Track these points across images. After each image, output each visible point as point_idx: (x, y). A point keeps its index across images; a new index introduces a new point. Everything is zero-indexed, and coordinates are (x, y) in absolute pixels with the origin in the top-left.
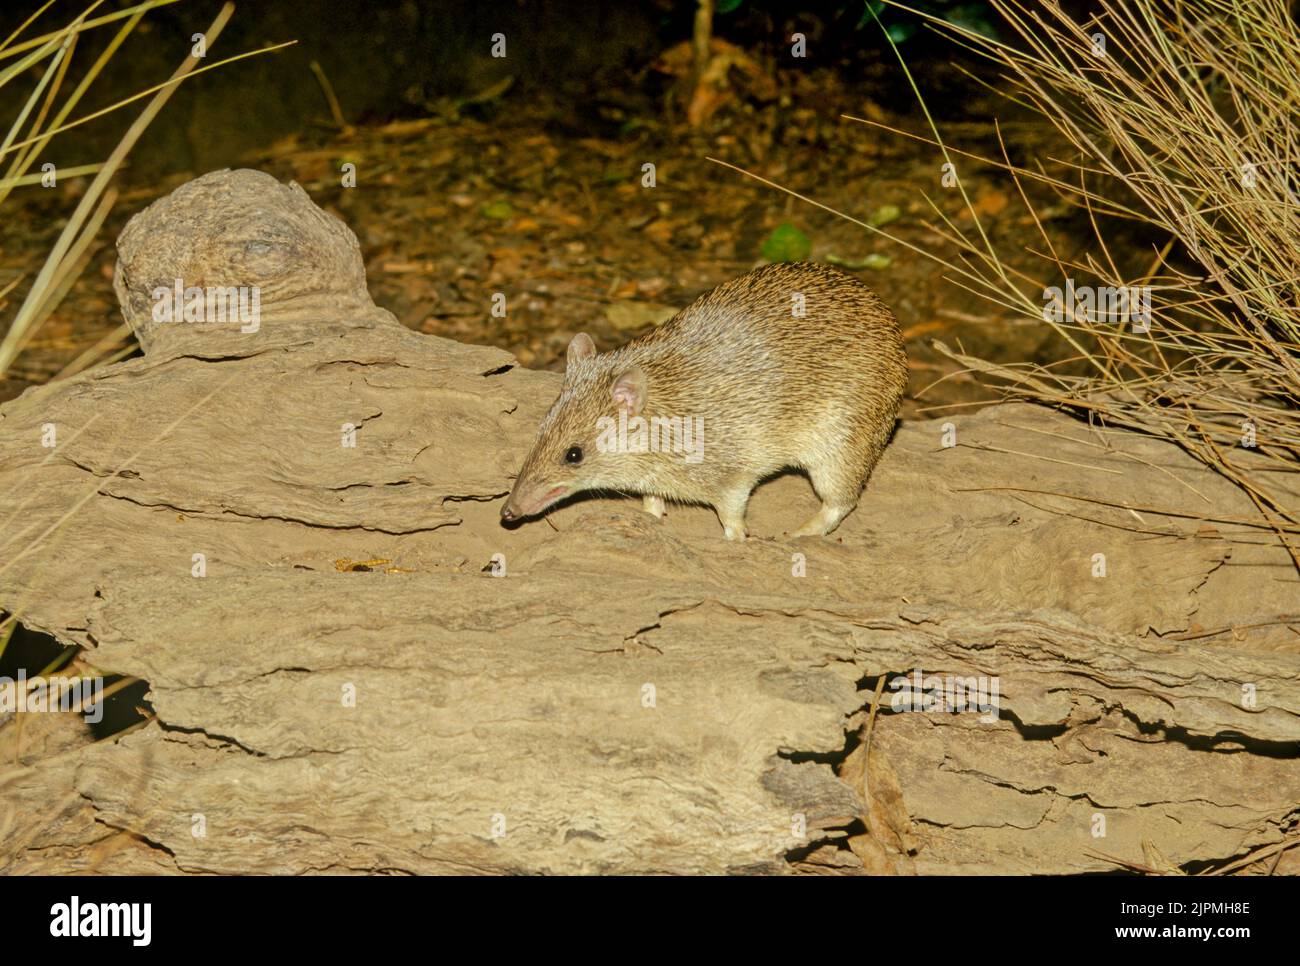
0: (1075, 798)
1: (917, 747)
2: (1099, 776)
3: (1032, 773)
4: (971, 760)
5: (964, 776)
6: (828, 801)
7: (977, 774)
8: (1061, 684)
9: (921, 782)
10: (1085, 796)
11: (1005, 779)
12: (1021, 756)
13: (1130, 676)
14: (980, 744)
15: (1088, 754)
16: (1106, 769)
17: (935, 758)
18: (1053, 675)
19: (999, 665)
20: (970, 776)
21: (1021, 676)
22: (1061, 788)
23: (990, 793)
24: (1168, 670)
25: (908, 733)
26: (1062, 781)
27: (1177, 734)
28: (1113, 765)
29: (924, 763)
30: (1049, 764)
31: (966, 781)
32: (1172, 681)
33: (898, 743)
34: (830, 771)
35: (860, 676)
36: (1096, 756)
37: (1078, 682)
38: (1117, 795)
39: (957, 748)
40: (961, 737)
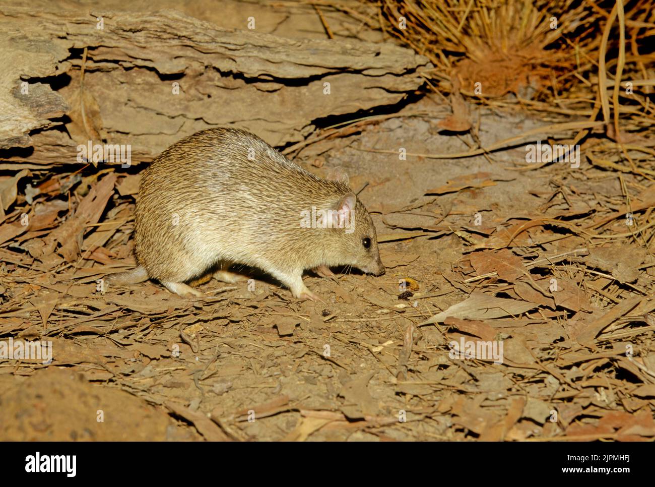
0: (197, 119)
1: (113, 95)
2: (208, 108)
3: (174, 108)
4: (141, 101)
5: (138, 109)
6: (49, 103)
7: (146, 109)
8: (180, 53)
9: (117, 113)
10: (201, 118)
11: (160, 111)
12: (167, 99)
13: (212, 46)
14: (147, 94)
15: (200, 95)
16: (211, 104)
17: (122, 100)
18: (176, 48)
19: (146, 42)
20: (142, 110)
21: (158, 48)
22: (189, 115)
23: (152, 118)
24: (232, 42)
25: (107, 87)
26: (189, 111)
27: (239, 75)
28: (215, 102)
29: (117, 103)
30: (182, 102)
31: (139, 112)
32: (233, 47)
33: (103, 93)
34: (49, 87)
36: (206, 97)
37: (189, 53)
38: (218, 118)
39: (134, 95)
40: (136, 90)
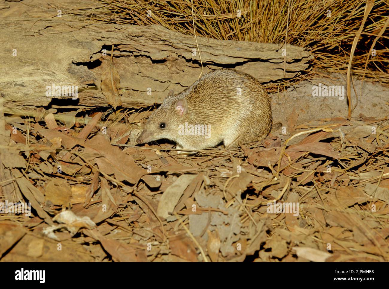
0: (177, 84)
1: (131, 69)
2: (182, 77)
3: (164, 77)
4: (146, 73)
5: (144, 77)
6: (87, 76)
7: (148, 77)
8: (164, 49)
9: (132, 79)
10: (179, 83)
11: (156, 79)
12: (160, 72)
13: (181, 45)
14: (150, 69)
15: (179, 71)
16: (184, 76)
17: (136, 72)
18: (162, 46)
19: (145, 42)
20: (146, 77)
21: (152, 46)
22: (172, 81)
23: (151, 82)
24: (191, 43)
25: (128, 65)
26: (172, 79)
27: (196, 62)
28: (186, 75)
29: (133, 74)
30: (168, 74)
31: (145, 79)
32: (192, 46)
33: (125, 68)
34: (87, 68)
35: (103, 44)
36: (181, 72)
37: (169, 48)
38: (188, 83)
39: (142, 70)
40: (144, 67)
